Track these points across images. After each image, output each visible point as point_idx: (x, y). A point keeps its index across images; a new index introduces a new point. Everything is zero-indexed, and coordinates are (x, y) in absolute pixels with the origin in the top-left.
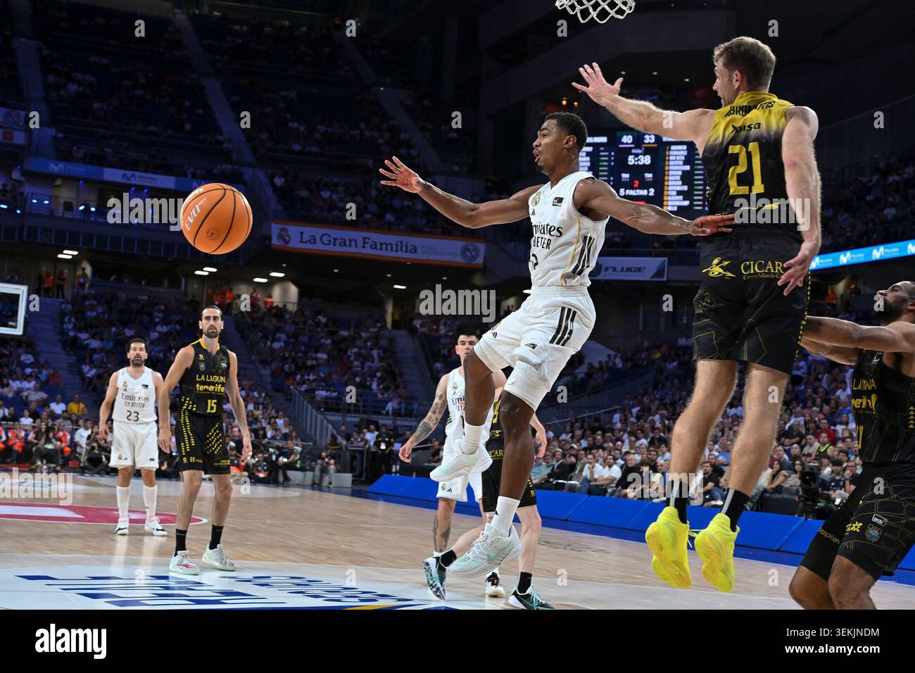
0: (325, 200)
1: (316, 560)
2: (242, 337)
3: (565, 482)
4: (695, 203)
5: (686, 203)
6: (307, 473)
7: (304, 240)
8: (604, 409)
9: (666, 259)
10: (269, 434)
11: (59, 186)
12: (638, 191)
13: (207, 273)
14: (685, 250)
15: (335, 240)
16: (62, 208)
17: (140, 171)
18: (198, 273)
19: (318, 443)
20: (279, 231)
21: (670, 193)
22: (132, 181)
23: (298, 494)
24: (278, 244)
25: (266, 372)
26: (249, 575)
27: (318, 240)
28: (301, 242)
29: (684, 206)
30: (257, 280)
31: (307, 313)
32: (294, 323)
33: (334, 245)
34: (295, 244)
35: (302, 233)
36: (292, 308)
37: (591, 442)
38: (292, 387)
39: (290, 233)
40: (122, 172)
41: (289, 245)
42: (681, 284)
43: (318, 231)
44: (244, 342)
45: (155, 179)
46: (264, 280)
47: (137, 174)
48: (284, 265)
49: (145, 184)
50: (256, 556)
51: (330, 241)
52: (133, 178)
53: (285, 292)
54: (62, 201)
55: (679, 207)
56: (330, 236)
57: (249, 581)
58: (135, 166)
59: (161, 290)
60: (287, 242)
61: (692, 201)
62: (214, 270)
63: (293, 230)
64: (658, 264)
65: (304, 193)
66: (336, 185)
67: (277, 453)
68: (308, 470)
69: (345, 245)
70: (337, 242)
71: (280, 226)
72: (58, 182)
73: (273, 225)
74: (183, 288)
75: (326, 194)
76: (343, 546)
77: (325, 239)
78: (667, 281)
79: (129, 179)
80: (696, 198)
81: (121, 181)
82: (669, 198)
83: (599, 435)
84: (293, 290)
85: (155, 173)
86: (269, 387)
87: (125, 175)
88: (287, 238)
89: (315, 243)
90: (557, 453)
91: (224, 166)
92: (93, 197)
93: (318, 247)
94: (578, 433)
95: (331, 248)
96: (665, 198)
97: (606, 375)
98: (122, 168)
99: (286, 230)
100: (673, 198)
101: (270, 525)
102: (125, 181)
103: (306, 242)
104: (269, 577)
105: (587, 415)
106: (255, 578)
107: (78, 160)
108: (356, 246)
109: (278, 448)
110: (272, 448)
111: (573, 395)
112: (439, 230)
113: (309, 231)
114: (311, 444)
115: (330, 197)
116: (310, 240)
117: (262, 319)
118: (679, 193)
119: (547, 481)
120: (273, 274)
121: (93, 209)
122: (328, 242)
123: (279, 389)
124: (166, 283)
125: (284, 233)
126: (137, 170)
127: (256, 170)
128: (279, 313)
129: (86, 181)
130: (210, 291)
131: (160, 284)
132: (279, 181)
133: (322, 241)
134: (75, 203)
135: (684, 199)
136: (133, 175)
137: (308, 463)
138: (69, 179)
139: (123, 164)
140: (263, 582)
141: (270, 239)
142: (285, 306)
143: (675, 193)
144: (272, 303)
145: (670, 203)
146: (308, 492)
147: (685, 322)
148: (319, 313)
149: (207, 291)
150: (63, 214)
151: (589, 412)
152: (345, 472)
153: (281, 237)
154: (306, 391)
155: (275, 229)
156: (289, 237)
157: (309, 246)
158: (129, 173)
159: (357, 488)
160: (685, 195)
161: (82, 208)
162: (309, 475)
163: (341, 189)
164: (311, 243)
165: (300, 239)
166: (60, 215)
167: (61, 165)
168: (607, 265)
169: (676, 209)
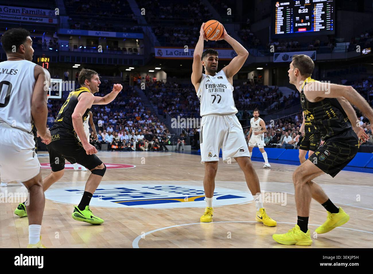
0: (175, 37)
1: (179, 179)
2: (145, 94)
3: (276, 144)
4: (327, 27)
5: (323, 27)
6: (174, 146)
7: (168, 54)
8: (291, 114)
9: (316, 51)
10: (158, 131)
11: (72, 39)
12: (303, 24)
13: (130, 70)
14: (323, 47)
15: (180, 53)
16: (73, 48)
17: (103, 31)
18: (127, 70)
19: (177, 134)
20: (157, 51)
21: (316, 24)
22: (99, 35)
23: (170, 154)
24: (157, 56)
25: (156, 107)
26: (153, 186)
27: (173, 54)
28: (167, 55)
29: (323, 29)
30: (150, 71)
31: (170, 83)
32: (166, 87)
33: (180, 55)
34: (164, 56)
35: (167, 51)
36: (165, 81)
37: (287, 128)
38: (166, 112)
39: (162, 51)
40: (95, 32)
41: (162, 56)
42: (322, 61)
43: (173, 50)
44: (146, 96)
45: (108, 34)
46: (153, 71)
47: (101, 32)
48: (161, 64)
49: (104, 36)
50: (155, 179)
51: (178, 53)
52: (100, 34)
53: (161, 75)
54: (73, 45)
55: (320, 29)
56: (178, 52)
57: (153, 188)
58: (101, 29)
59: (113, 78)
60: (161, 55)
61: (326, 26)
62: (133, 68)
63: (163, 50)
64: (312, 54)
65: (167, 35)
66: (179, 31)
67: (162, 139)
68: (174, 145)
69: (184, 55)
70: (181, 54)
71: (158, 49)
72: (71, 38)
73: (155, 49)
74: (121, 76)
75: (175, 35)
76: (189, 173)
77: (176, 53)
78: (316, 60)
79: (98, 34)
80: (327, 25)
81: (95, 35)
82: (316, 26)
83: (290, 125)
84: (165, 74)
85: (108, 31)
86: (157, 113)
87: (96, 33)
88: (161, 54)
89: (172, 55)
90: (272, 133)
91: (135, 27)
92: (85, 43)
93: (174, 56)
94: (281, 124)
95: (179, 56)
96: (314, 26)
97: (292, 101)
98: (95, 30)
99: (160, 50)
100: (318, 26)
101: (160, 167)
102: (97, 35)
103: (169, 55)
104: (161, 187)
105: (284, 117)
106: (155, 187)
107: (78, 28)
108: (189, 55)
109: (162, 137)
110: (159, 137)
111: (279, 109)
112: (222, 46)
113: (170, 50)
114: (175, 134)
115: (178, 36)
116: (170, 54)
117: (153, 86)
118: (320, 23)
119: (269, 144)
120: (156, 68)
121: (85, 47)
122: (177, 54)
123: (161, 114)
124: (115, 75)
125: (160, 52)
126: (101, 31)
127: (148, 27)
128: (160, 83)
129: (82, 36)
130: (132, 77)
131: (112, 75)
132: (156, 31)
133: (175, 54)
134: (78, 45)
135: (322, 26)
136: (100, 33)
137: (173, 142)
138: (75, 36)
139: (95, 29)
140: (159, 188)
141: (154, 54)
142: (162, 81)
143: (319, 24)
144: (156, 80)
145: (316, 28)
146: (174, 153)
147: (324, 77)
148: (175, 83)
149: (131, 76)
150: (74, 50)
151: (285, 116)
152: (188, 145)
153: (159, 53)
154: (171, 114)
155: (156, 50)
156: (162, 53)
157: (169, 56)
158: (98, 32)
159: (193, 151)
160: (323, 24)
161: (81, 47)
162: (174, 147)
163: (181, 32)
164: (171, 55)
165: (166, 54)
166: (73, 51)
167: (72, 31)
168: (291, 56)
169: (319, 30)
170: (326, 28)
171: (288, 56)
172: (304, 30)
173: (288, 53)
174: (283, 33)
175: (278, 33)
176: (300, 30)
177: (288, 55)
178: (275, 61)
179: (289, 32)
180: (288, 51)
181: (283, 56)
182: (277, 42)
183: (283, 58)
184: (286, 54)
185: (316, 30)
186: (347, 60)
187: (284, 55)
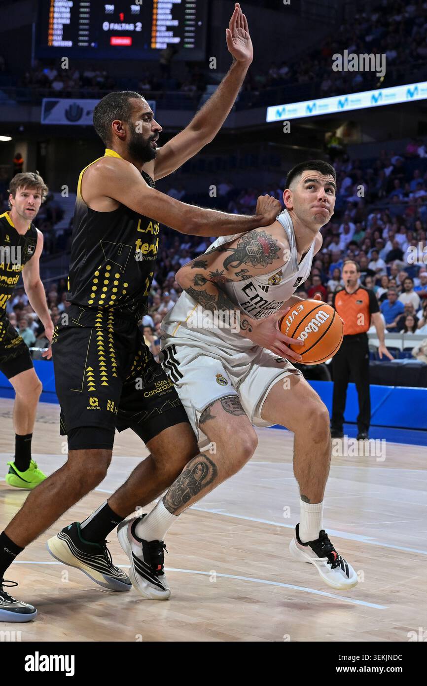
4: (186, 40)
5: (177, 40)
9: (154, 102)
12: (123, 25)
14: (175, 93)
21: (158, 28)
61: (183, 38)
80: (186, 34)
82: (158, 34)
96: (154, 34)
100: (163, 34)
118: (169, 28)
135: (175, 36)
143: (165, 28)
145: (159, 40)
160: (175, 31)
168: (88, 109)
169: (165, 46)
170: (182, 42)
171: (82, 110)
172: (126, 41)
173: (81, 102)
174: (69, 44)
175: (56, 44)
176: (116, 41)
177: (81, 106)
178: (45, 119)
179: (86, 44)
180: (83, 96)
181: (68, 108)
182: (52, 69)
183: (68, 114)
184: (75, 104)
185: (158, 46)
186: (233, 132)
187: (71, 107)
